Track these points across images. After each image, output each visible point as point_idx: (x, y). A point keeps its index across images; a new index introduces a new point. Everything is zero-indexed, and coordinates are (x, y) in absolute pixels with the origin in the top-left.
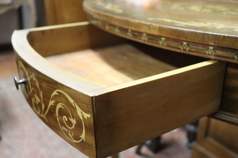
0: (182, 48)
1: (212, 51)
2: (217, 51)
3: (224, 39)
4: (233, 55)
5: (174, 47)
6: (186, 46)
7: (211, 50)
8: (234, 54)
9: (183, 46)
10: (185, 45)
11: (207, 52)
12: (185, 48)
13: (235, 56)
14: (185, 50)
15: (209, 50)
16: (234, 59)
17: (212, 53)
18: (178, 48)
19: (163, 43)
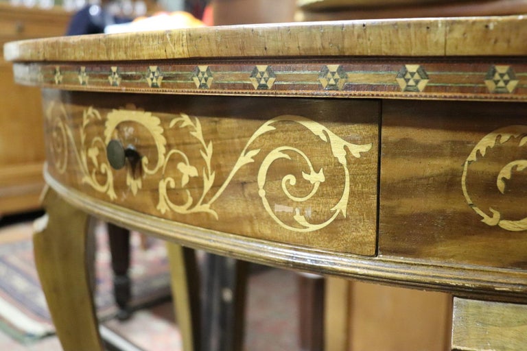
0: (256, 85)
1: (337, 76)
2: (349, 74)
3: (365, 30)
4: (393, 78)
5: (234, 86)
6: (266, 75)
7: (333, 74)
8: (395, 73)
9: (259, 75)
10: (262, 74)
11: (324, 82)
12: (263, 82)
13: (397, 79)
14: (264, 87)
15: (329, 75)
16: (397, 88)
17: (336, 80)
18: (245, 87)
19: (203, 81)
